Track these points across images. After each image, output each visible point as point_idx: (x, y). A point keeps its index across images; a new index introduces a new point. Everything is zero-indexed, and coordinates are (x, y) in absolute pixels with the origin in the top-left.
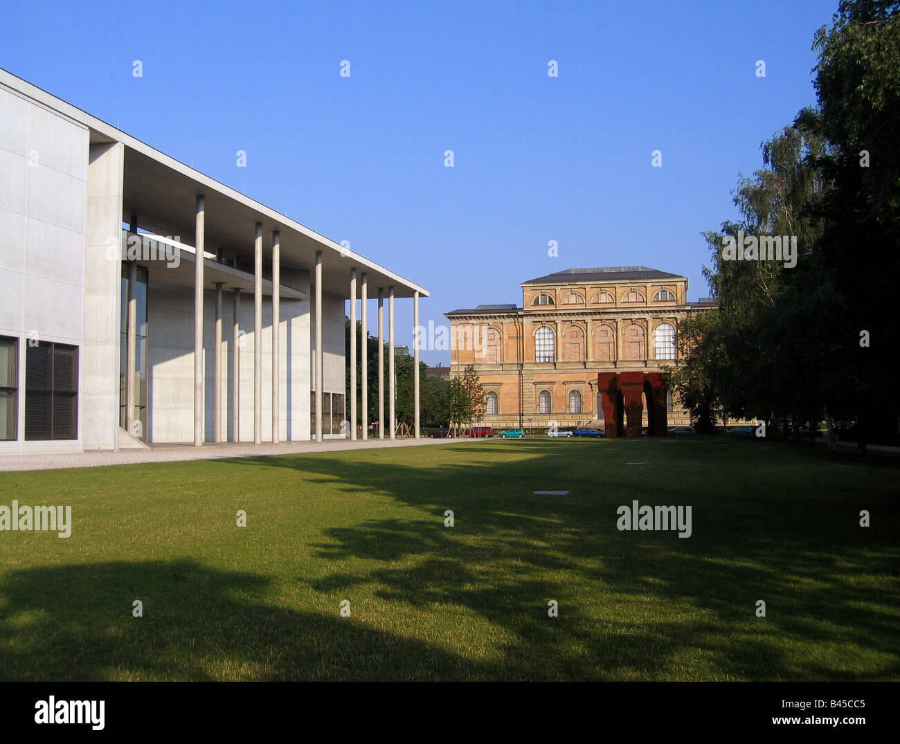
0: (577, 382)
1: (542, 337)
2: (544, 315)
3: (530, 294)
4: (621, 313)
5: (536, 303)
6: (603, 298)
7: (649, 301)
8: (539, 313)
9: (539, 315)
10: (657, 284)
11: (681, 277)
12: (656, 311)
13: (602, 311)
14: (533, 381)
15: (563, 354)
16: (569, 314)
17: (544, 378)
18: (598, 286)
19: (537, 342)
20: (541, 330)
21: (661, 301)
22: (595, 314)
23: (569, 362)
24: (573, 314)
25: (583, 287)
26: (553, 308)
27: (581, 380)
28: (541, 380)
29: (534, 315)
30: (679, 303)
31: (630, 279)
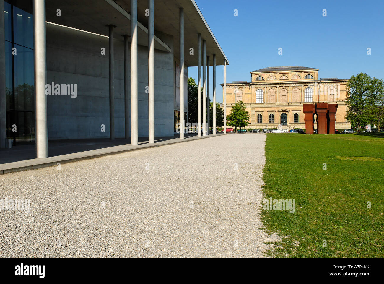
0: (272, 111)
1: (259, 93)
2: (260, 84)
3: (254, 76)
4: (291, 83)
5: (257, 79)
6: (284, 78)
7: (303, 79)
8: (258, 83)
9: (258, 85)
10: (306, 72)
11: (316, 69)
12: (305, 83)
13: (283, 83)
14: (255, 110)
15: (267, 100)
16: (270, 84)
17: (259, 109)
18: (282, 73)
19: (257, 95)
20: (259, 91)
21: (308, 79)
22: (280, 84)
23: (270, 103)
24: (272, 84)
25: (276, 73)
26: (264, 81)
27: (274, 110)
28: (258, 110)
29: (256, 85)
30: (315, 79)
31: (295, 70)
